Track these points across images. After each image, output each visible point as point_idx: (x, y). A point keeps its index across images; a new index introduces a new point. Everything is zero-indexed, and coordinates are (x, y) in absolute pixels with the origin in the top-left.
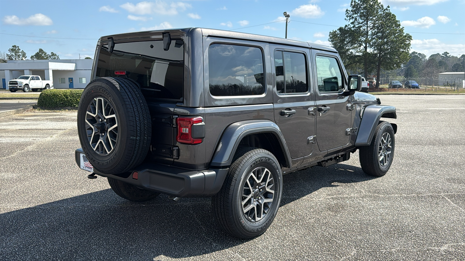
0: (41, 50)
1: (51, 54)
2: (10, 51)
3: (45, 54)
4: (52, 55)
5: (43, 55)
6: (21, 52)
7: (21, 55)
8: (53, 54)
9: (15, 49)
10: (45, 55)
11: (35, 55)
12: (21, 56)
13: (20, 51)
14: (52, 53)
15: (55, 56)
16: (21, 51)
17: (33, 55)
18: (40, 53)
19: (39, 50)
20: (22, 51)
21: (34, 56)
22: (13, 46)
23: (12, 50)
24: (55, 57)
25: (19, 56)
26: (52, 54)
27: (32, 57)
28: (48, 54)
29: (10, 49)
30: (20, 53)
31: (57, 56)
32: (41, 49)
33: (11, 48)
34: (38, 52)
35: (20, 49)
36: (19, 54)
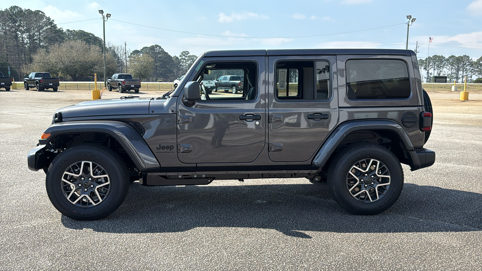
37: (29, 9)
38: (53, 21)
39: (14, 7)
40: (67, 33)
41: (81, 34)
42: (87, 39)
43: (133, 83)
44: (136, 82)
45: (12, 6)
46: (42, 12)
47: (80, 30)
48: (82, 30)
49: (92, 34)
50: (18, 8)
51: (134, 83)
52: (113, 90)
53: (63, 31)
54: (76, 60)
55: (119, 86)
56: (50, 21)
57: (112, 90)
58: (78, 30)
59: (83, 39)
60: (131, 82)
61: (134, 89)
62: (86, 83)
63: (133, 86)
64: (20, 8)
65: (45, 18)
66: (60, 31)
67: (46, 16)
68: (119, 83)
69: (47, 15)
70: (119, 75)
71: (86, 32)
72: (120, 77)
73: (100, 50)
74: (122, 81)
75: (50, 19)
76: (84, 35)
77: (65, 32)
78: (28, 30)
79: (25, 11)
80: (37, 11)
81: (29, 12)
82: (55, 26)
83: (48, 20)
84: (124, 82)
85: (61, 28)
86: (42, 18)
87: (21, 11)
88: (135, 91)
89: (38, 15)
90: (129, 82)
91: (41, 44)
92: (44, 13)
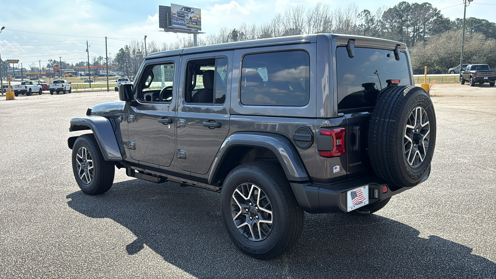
37: (416, 3)
38: (440, 11)
39: (402, 3)
40: (456, 22)
41: (472, 21)
42: (478, 26)
43: (486, 74)
44: (491, 73)
45: (400, 3)
46: (429, 4)
47: (471, 18)
48: (473, 17)
49: (484, 20)
50: (406, 3)
51: (488, 74)
52: (466, 83)
53: (450, 20)
54: (452, 52)
55: (470, 79)
56: (437, 12)
57: (464, 83)
58: (469, 18)
59: (473, 27)
60: (483, 73)
61: (489, 82)
62: (449, 76)
63: (487, 78)
64: (407, 3)
65: (432, 9)
66: (447, 21)
67: (432, 7)
68: (471, 76)
69: (434, 6)
70: (473, 66)
71: (477, 18)
72: (473, 68)
73: (483, 38)
74: (474, 73)
75: (437, 9)
76: (475, 22)
77: (454, 22)
78: (413, 25)
79: (412, 5)
80: (424, 3)
81: (416, 5)
82: (441, 17)
83: (434, 11)
84: (475, 74)
85: (447, 18)
86: (428, 10)
87: (408, 6)
88: (490, 83)
89: (425, 7)
90: (482, 73)
91: (425, 37)
92: (431, 5)
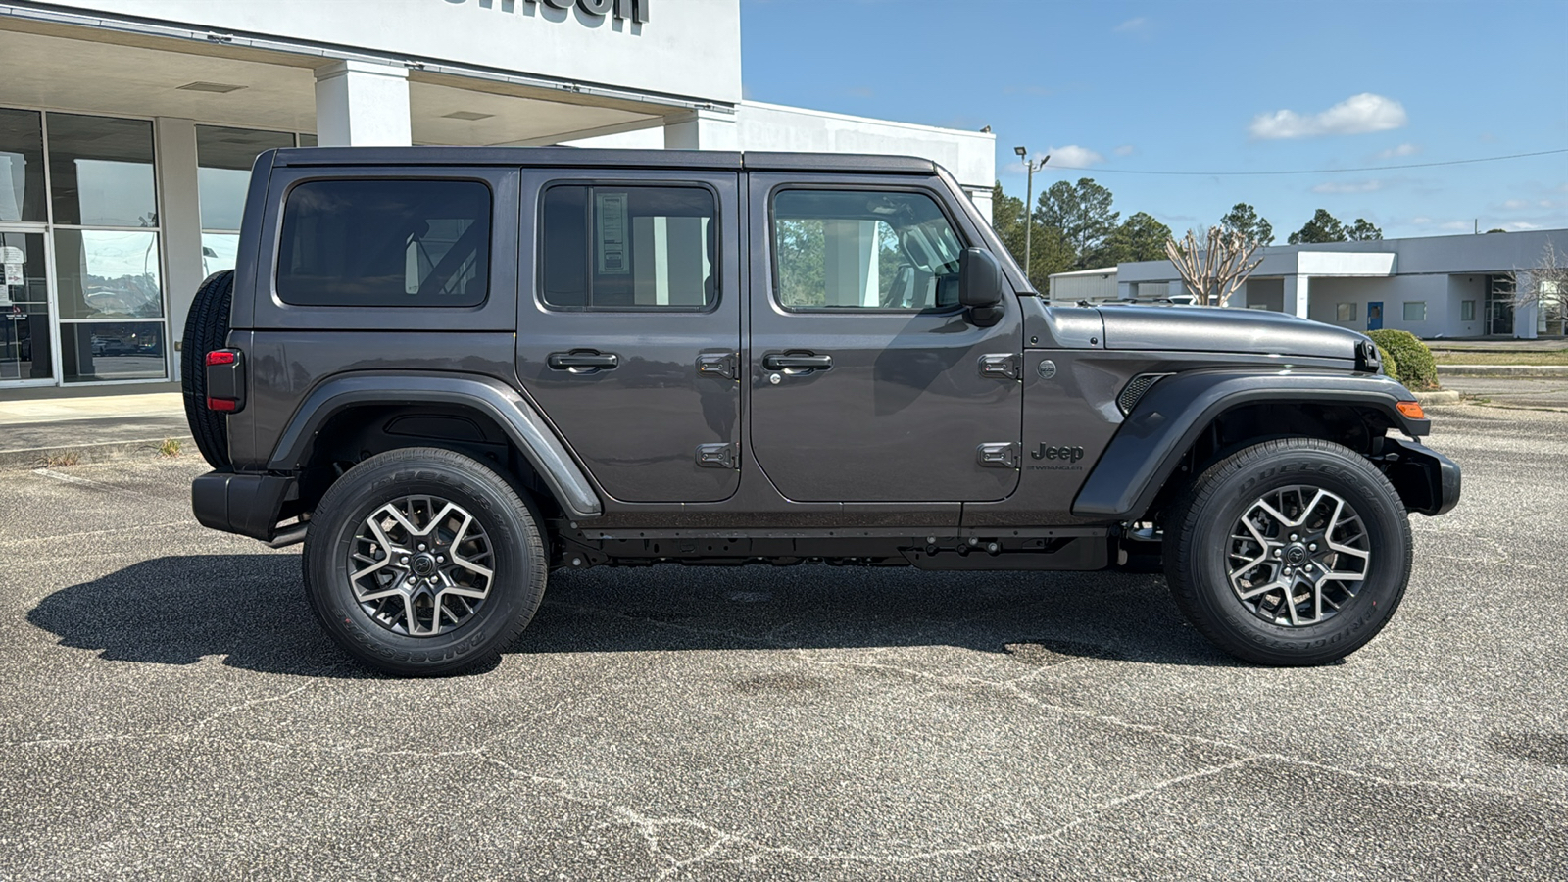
0: (1322, 215)
1: (1354, 226)
2: (1226, 223)
3: (1335, 225)
4: (1358, 229)
5: (1327, 230)
6: (1257, 224)
7: (1257, 233)
8: (1362, 225)
9: (1240, 217)
10: (1332, 228)
11: (1302, 232)
12: (1257, 237)
13: (1255, 222)
14: (1360, 221)
15: (1368, 230)
16: (1257, 220)
17: (1296, 232)
18: (1318, 225)
19: (1315, 212)
20: (1263, 220)
21: (1298, 234)
22: (1236, 208)
23: (1234, 219)
24: (1369, 234)
25: (1251, 236)
26: (1357, 225)
27: (1293, 238)
28: (1346, 227)
29: (1226, 215)
30: (1255, 229)
31: (1375, 231)
32: (1321, 210)
33: (1229, 214)
34: (1311, 221)
35: (1255, 215)
36: (1249, 231)
